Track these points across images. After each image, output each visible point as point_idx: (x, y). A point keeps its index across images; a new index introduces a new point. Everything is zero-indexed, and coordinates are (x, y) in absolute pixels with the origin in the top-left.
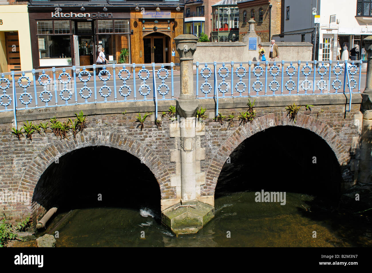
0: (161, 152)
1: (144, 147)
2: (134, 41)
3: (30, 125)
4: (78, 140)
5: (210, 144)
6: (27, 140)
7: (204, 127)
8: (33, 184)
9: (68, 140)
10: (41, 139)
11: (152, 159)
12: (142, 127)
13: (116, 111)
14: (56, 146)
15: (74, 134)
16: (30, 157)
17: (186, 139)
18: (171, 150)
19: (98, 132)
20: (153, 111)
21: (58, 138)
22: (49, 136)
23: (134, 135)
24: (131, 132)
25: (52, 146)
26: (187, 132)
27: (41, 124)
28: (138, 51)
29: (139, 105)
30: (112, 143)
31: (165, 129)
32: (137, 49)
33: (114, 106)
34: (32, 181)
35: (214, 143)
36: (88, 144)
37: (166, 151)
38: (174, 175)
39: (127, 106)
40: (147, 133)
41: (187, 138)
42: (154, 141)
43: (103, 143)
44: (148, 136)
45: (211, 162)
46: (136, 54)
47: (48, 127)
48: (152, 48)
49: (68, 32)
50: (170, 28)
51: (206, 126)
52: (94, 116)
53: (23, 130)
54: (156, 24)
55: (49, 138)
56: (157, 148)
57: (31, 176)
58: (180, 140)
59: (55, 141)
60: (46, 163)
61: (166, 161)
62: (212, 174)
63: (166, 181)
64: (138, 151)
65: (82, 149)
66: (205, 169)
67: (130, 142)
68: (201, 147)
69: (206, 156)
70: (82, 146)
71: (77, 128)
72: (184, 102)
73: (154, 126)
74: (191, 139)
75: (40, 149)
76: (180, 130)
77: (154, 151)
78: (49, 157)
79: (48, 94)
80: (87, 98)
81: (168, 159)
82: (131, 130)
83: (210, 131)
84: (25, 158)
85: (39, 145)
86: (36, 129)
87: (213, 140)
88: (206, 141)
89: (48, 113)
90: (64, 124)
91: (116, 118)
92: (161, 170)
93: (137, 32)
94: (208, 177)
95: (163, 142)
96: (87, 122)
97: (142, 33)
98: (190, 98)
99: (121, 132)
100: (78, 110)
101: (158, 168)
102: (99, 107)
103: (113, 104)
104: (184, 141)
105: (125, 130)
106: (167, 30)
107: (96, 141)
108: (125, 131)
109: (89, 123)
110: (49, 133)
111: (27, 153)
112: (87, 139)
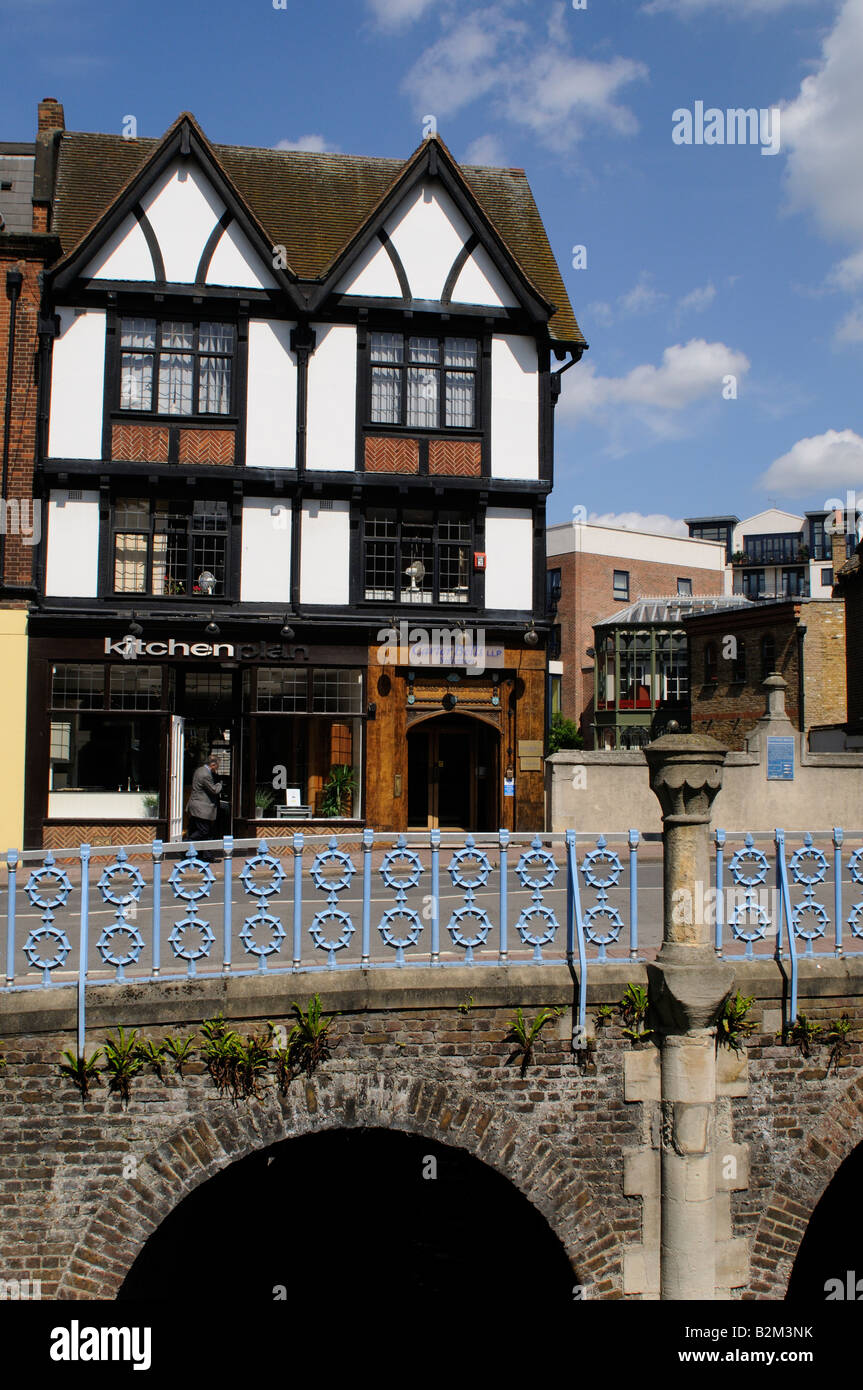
0: (590, 1156)
1: (530, 1135)
2: (378, 742)
3: (130, 1044)
4: (297, 1103)
5: (765, 1128)
6: (111, 1098)
7: (744, 1066)
8: (116, 1271)
9: (258, 1104)
10: (163, 1098)
11: (557, 1181)
12: (526, 1063)
13: (438, 1000)
14: (215, 1124)
15: (284, 1080)
16: (115, 1165)
17: (687, 1108)
18: (626, 1150)
19: (369, 1076)
20: (569, 1002)
21: (224, 1096)
22: (191, 1084)
23: (498, 1092)
24: (485, 1080)
25: (199, 1125)
26: (689, 1081)
27: (167, 1039)
28: (388, 777)
29: (519, 978)
30: (417, 1119)
31: (606, 1071)
32: (386, 768)
33: (432, 980)
34: (112, 1260)
35: (779, 1123)
36: (328, 1120)
37: (608, 1154)
38: (635, 1245)
39: (476, 983)
40: (542, 1084)
41: (690, 1106)
42: (566, 1116)
43: (384, 1117)
44: (546, 1093)
45: (769, 1200)
46: (384, 784)
47: (193, 1053)
48: (431, 765)
49: (155, 703)
50: (500, 699)
51: (751, 1061)
52: (357, 1016)
53: (102, 1061)
54: (453, 684)
55: (191, 1095)
56: (575, 1142)
57: (113, 1238)
58: (658, 1113)
59: (211, 1107)
60: (171, 1189)
61: (609, 1191)
62: (774, 1245)
63: (604, 1268)
64: (508, 1149)
65: (307, 1139)
66: (749, 1226)
67: (480, 1117)
68: (735, 1142)
69: (752, 1173)
70: (308, 1127)
71: (297, 1061)
72: (681, 971)
73: (567, 1060)
74: (703, 1110)
75: (156, 1134)
76: (660, 1076)
77: (565, 1153)
78: (186, 1165)
79: (201, 929)
80: (335, 950)
81: (614, 1185)
82: (485, 1070)
83: (765, 1081)
84: (98, 1166)
85: (153, 1118)
86: (150, 1059)
87: (776, 1113)
88: (751, 1117)
89: (198, 1002)
90: (252, 1043)
91: (437, 1026)
92: (586, 1225)
93: (390, 711)
94: (757, 1255)
95: (600, 1118)
96: (333, 1036)
97: (404, 715)
98: (702, 958)
99: (452, 1078)
100: (302, 991)
101: (578, 1220)
102: (378, 985)
103: (427, 975)
104: (677, 1116)
105: (466, 1072)
106: (487, 707)
107: (359, 1111)
108: (464, 1073)
109: (340, 1042)
110: (193, 1076)
111: (108, 1147)
112: (326, 1100)
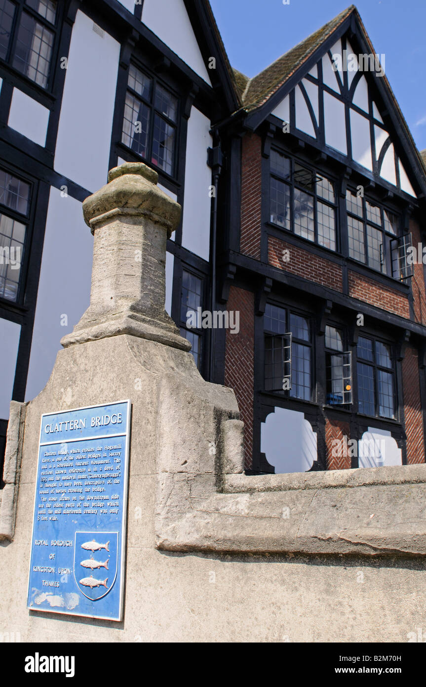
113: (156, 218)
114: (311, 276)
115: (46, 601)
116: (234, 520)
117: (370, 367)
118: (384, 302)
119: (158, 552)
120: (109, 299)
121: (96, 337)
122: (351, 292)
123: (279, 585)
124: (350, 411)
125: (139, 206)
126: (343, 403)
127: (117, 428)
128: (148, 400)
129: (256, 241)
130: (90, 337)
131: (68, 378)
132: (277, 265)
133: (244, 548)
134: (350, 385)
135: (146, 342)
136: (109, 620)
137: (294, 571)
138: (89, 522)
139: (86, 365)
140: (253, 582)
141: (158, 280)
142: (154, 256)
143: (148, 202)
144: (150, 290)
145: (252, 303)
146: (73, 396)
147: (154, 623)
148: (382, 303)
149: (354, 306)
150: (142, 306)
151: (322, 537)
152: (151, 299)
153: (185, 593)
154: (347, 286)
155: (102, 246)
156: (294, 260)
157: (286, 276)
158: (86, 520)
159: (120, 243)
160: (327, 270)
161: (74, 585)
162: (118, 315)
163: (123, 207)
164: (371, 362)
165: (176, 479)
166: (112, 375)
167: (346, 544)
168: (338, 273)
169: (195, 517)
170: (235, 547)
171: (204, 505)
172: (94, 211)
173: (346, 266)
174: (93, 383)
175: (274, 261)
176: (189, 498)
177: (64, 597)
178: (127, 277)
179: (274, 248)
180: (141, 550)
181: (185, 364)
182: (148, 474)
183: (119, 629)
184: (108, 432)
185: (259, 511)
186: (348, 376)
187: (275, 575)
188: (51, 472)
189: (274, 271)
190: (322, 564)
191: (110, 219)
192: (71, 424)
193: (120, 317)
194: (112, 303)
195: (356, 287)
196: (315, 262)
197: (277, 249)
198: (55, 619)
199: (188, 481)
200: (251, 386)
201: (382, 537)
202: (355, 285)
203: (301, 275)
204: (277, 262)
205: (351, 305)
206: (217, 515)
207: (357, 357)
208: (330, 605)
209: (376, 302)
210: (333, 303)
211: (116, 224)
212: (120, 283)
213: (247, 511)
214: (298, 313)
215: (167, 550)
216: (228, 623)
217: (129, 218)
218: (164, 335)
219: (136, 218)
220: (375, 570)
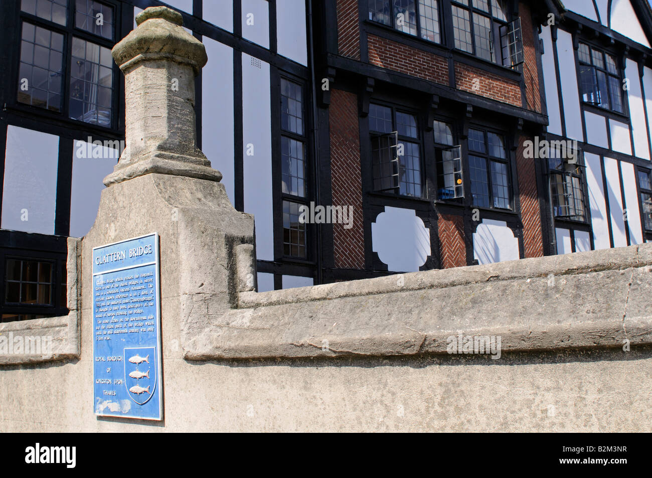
113: (179, 59)
114: (415, 72)
115: (107, 407)
116: (238, 332)
117: (483, 159)
118: (493, 92)
119: (185, 362)
120: (141, 140)
121: (130, 176)
122: (459, 85)
123: (271, 385)
124: (463, 205)
125: (161, 50)
126: (455, 197)
127: (149, 257)
128: (171, 232)
129: (355, 41)
130: (125, 177)
131: (111, 215)
132: (378, 64)
133: (244, 355)
134: (460, 179)
135: (173, 177)
136: (154, 420)
137: (282, 372)
138: (133, 340)
139: (124, 202)
140: (254, 383)
141: (185, 118)
142: (179, 95)
143: (168, 46)
144: (177, 128)
145: (355, 104)
146: (116, 230)
147: (186, 420)
148: (492, 93)
149: (463, 99)
150: (170, 144)
151: (297, 344)
152: (179, 136)
153: (206, 395)
154: (454, 79)
155: (131, 90)
156: (397, 57)
157: (388, 74)
158: (132, 338)
159: (146, 87)
160: (432, 64)
161: (126, 392)
162: (147, 155)
163: (146, 52)
164: (483, 154)
165: (194, 299)
166: (144, 211)
167: (314, 349)
168: (444, 66)
169: (211, 331)
170: (237, 355)
171: (219, 320)
172: (122, 58)
173: (451, 58)
174: (130, 219)
175: (375, 60)
176: (207, 315)
177: (120, 403)
178: (154, 118)
179: (374, 47)
180: (173, 361)
181: (214, 194)
182: (174, 297)
183: (162, 426)
184: (142, 262)
185: (258, 324)
186: (459, 170)
187: (269, 376)
188: (103, 299)
189: (375, 71)
190: (301, 365)
191: (136, 64)
192: (114, 256)
193: (148, 157)
194: (142, 144)
195: (464, 79)
196: (418, 57)
197: (378, 48)
198: (115, 421)
199: (205, 300)
200: (359, 188)
201: (338, 341)
202: (462, 77)
203: (404, 72)
204: (377, 61)
205: (459, 97)
206: (226, 328)
207: (468, 150)
208: (307, 399)
209: (485, 93)
210: (440, 97)
211: (141, 68)
212: (148, 125)
213: (248, 324)
214: (405, 110)
215: (191, 360)
216: (238, 417)
217: (153, 63)
218: (192, 169)
219: (159, 62)
220: (338, 369)
